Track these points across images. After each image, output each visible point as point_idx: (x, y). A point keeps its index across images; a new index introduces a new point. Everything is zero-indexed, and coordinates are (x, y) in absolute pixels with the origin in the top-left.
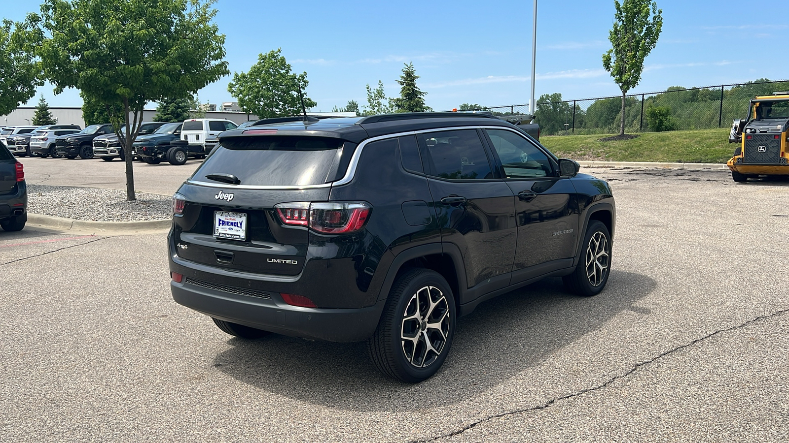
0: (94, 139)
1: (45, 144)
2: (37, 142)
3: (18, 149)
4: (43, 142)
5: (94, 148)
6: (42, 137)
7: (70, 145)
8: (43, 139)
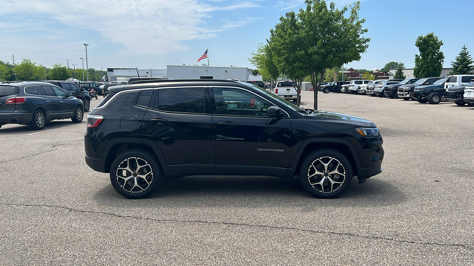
0: (399, 87)
1: (380, 90)
2: (377, 89)
3: (370, 92)
4: (379, 89)
5: (398, 92)
6: (380, 86)
7: (390, 90)
8: (380, 87)
